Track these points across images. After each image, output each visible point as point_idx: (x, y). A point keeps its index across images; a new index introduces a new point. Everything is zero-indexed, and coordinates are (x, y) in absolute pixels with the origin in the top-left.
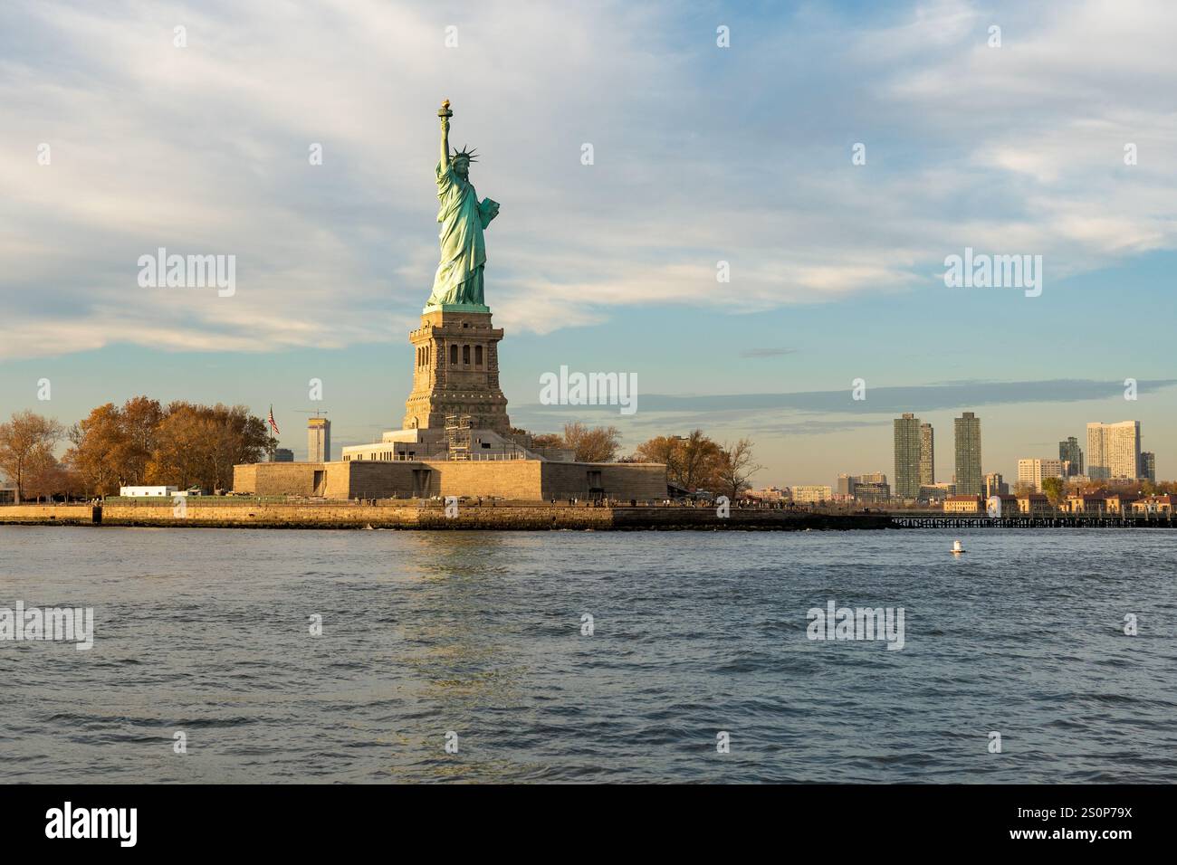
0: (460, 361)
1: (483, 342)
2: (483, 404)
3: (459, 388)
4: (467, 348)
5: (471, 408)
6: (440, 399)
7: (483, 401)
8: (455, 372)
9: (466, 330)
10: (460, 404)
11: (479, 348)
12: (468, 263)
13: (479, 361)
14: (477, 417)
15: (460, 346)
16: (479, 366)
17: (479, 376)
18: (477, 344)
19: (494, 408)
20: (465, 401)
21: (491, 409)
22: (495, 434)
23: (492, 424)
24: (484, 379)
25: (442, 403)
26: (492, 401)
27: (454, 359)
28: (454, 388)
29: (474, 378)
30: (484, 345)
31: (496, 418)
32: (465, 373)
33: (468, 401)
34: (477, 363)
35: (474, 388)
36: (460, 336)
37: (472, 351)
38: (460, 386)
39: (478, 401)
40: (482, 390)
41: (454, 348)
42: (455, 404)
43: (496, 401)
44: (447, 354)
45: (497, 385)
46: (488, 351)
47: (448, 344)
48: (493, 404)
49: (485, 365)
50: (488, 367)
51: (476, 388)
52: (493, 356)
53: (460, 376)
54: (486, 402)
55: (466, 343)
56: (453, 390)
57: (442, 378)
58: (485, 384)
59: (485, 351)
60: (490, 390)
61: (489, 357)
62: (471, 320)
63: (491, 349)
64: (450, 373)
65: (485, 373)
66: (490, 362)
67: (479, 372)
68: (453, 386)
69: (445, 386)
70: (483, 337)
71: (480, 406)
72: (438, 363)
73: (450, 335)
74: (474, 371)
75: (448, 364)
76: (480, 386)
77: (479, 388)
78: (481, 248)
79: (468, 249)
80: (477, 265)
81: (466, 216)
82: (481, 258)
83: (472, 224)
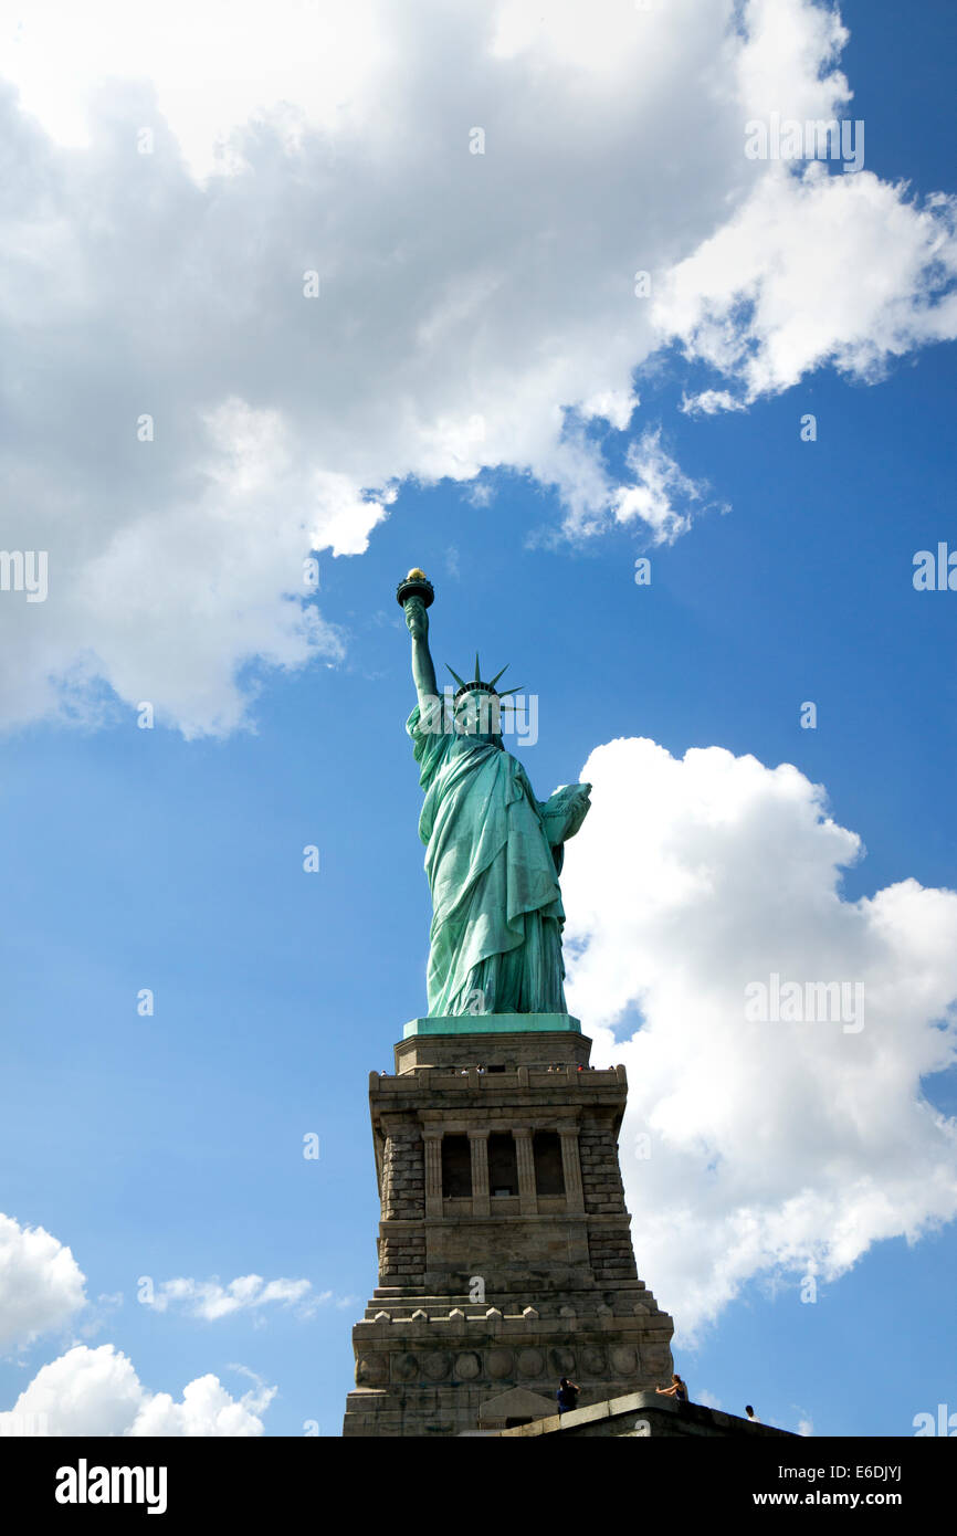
0: (480, 1190)
1: (561, 1117)
2: (571, 1339)
4: (501, 1145)
5: (528, 1357)
6: (397, 1331)
7: (571, 1328)
8: (460, 1225)
9: (493, 1081)
10: (479, 1346)
11: (546, 1143)
12: (499, 903)
13: (550, 1183)
15: (479, 1134)
16: (550, 1202)
17: (555, 1236)
18: (538, 1124)
21: (607, 1359)
24: (576, 1246)
25: (406, 1345)
27: (455, 1183)
28: (458, 1286)
29: (534, 1246)
30: (566, 1129)
32: (498, 1227)
34: (543, 1190)
35: (537, 1285)
37: (524, 1152)
39: (551, 1330)
40: (569, 1289)
41: (456, 1147)
42: (462, 1345)
43: (626, 1324)
44: (432, 1168)
45: (628, 1264)
46: (580, 1146)
47: (434, 1133)
48: (616, 1338)
49: (573, 1196)
50: (586, 1203)
51: (546, 1281)
52: (602, 1162)
53: (476, 1239)
54: (586, 1329)
55: (498, 1126)
56: (450, 1293)
57: (410, 1251)
58: (580, 1263)
59: (569, 1149)
60: (598, 1285)
61: (587, 1169)
62: (514, 1055)
63: (591, 1141)
64: (441, 1231)
65: (575, 1224)
66: (594, 1185)
67: (555, 1222)
68: (454, 1275)
69: (418, 1279)
70: (557, 1100)
71: (561, 1351)
72: (398, 1198)
73: (443, 1097)
74: (536, 1217)
75: (435, 1200)
76: (559, 1274)
77: (556, 1282)
78: (536, 867)
79: (496, 871)
80: (528, 908)
81: (483, 794)
82: (539, 890)
83: (501, 812)
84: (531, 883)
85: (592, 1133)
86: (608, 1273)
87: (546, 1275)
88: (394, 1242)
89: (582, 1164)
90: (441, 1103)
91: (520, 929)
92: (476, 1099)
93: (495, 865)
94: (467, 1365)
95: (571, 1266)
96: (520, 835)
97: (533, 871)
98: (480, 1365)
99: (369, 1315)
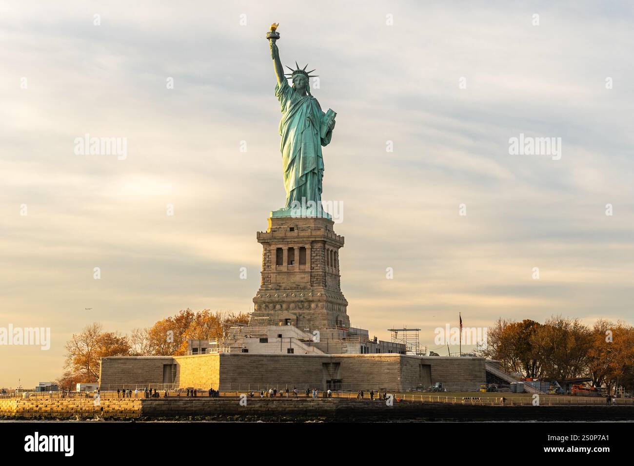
0: (285, 264)
1: (306, 244)
2: (302, 302)
3: (282, 288)
5: (292, 305)
6: (262, 299)
7: (302, 299)
8: (280, 273)
9: (289, 234)
10: (281, 303)
11: (302, 249)
12: (297, 171)
13: (302, 262)
14: (295, 314)
15: (285, 248)
16: (302, 267)
17: (303, 276)
18: (301, 245)
19: (313, 305)
20: (285, 299)
21: (310, 306)
22: (296, 330)
23: (309, 320)
24: (307, 278)
25: (264, 302)
26: (311, 299)
27: (279, 262)
28: (278, 288)
29: (298, 278)
30: (307, 246)
31: (313, 314)
32: (289, 273)
33: (289, 299)
34: (300, 263)
35: (297, 288)
36: (283, 239)
37: (297, 253)
38: (283, 285)
39: (297, 299)
40: (304, 288)
41: (279, 250)
42: (277, 302)
43: (315, 298)
44: (273, 257)
45: (320, 282)
46: (311, 251)
47: (274, 247)
48: (312, 301)
49: (308, 265)
50: (311, 267)
51: (299, 287)
52: (317, 256)
53: (283, 276)
54: (305, 299)
55: (290, 246)
56: (277, 290)
57: (268, 279)
58: (308, 283)
59: (308, 252)
60: (311, 288)
61: (312, 258)
62: (297, 223)
63: (314, 250)
64: (275, 274)
65: (307, 272)
66: (314, 262)
67: (302, 272)
68: (278, 285)
69: (270, 286)
70: (305, 239)
71: (299, 304)
72: (265, 265)
73: (276, 239)
74: (298, 271)
75: (274, 266)
76: (302, 285)
77: (301, 287)
78: (310, 155)
79: (297, 158)
80: (306, 172)
81: (294, 128)
82: (310, 164)
83: (300, 134)
84: (308, 162)
85: (315, 247)
86: (315, 285)
87: (299, 286)
88: (264, 277)
89: (311, 256)
90: (275, 240)
91: (304, 179)
92: (284, 239)
93: (297, 155)
94: (278, 307)
95: (306, 283)
96: (305, 144)
97: (309, 157)
98: (281, 306)
99: (257, 295)
